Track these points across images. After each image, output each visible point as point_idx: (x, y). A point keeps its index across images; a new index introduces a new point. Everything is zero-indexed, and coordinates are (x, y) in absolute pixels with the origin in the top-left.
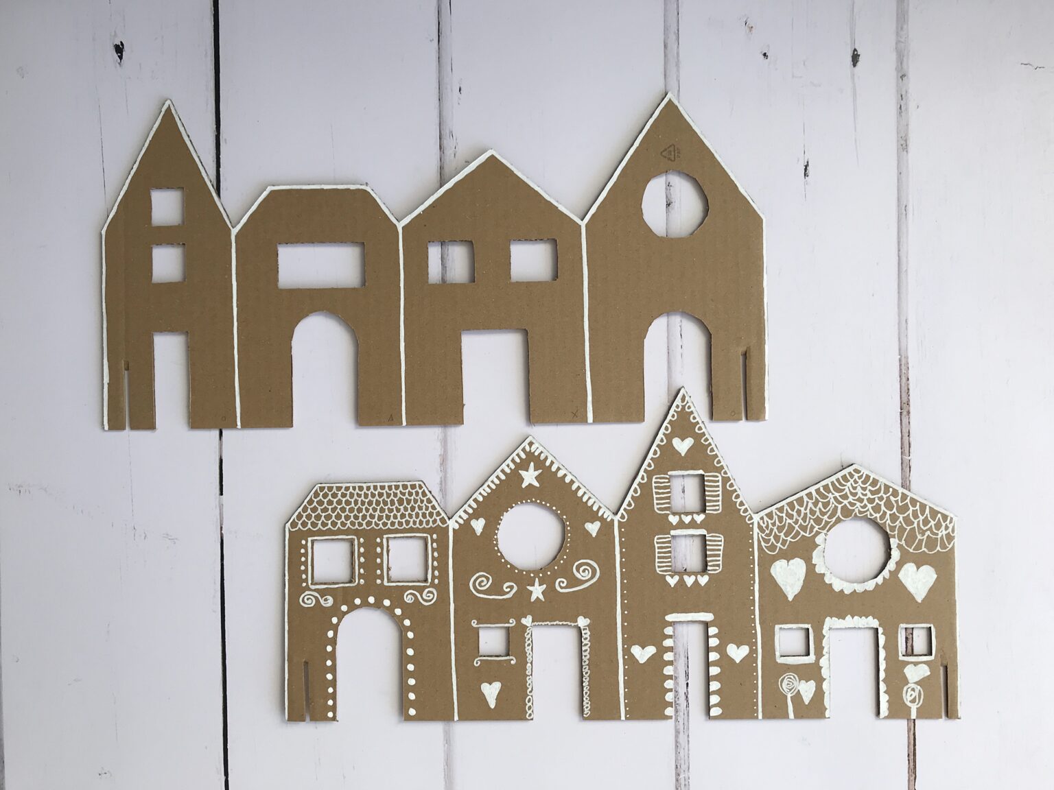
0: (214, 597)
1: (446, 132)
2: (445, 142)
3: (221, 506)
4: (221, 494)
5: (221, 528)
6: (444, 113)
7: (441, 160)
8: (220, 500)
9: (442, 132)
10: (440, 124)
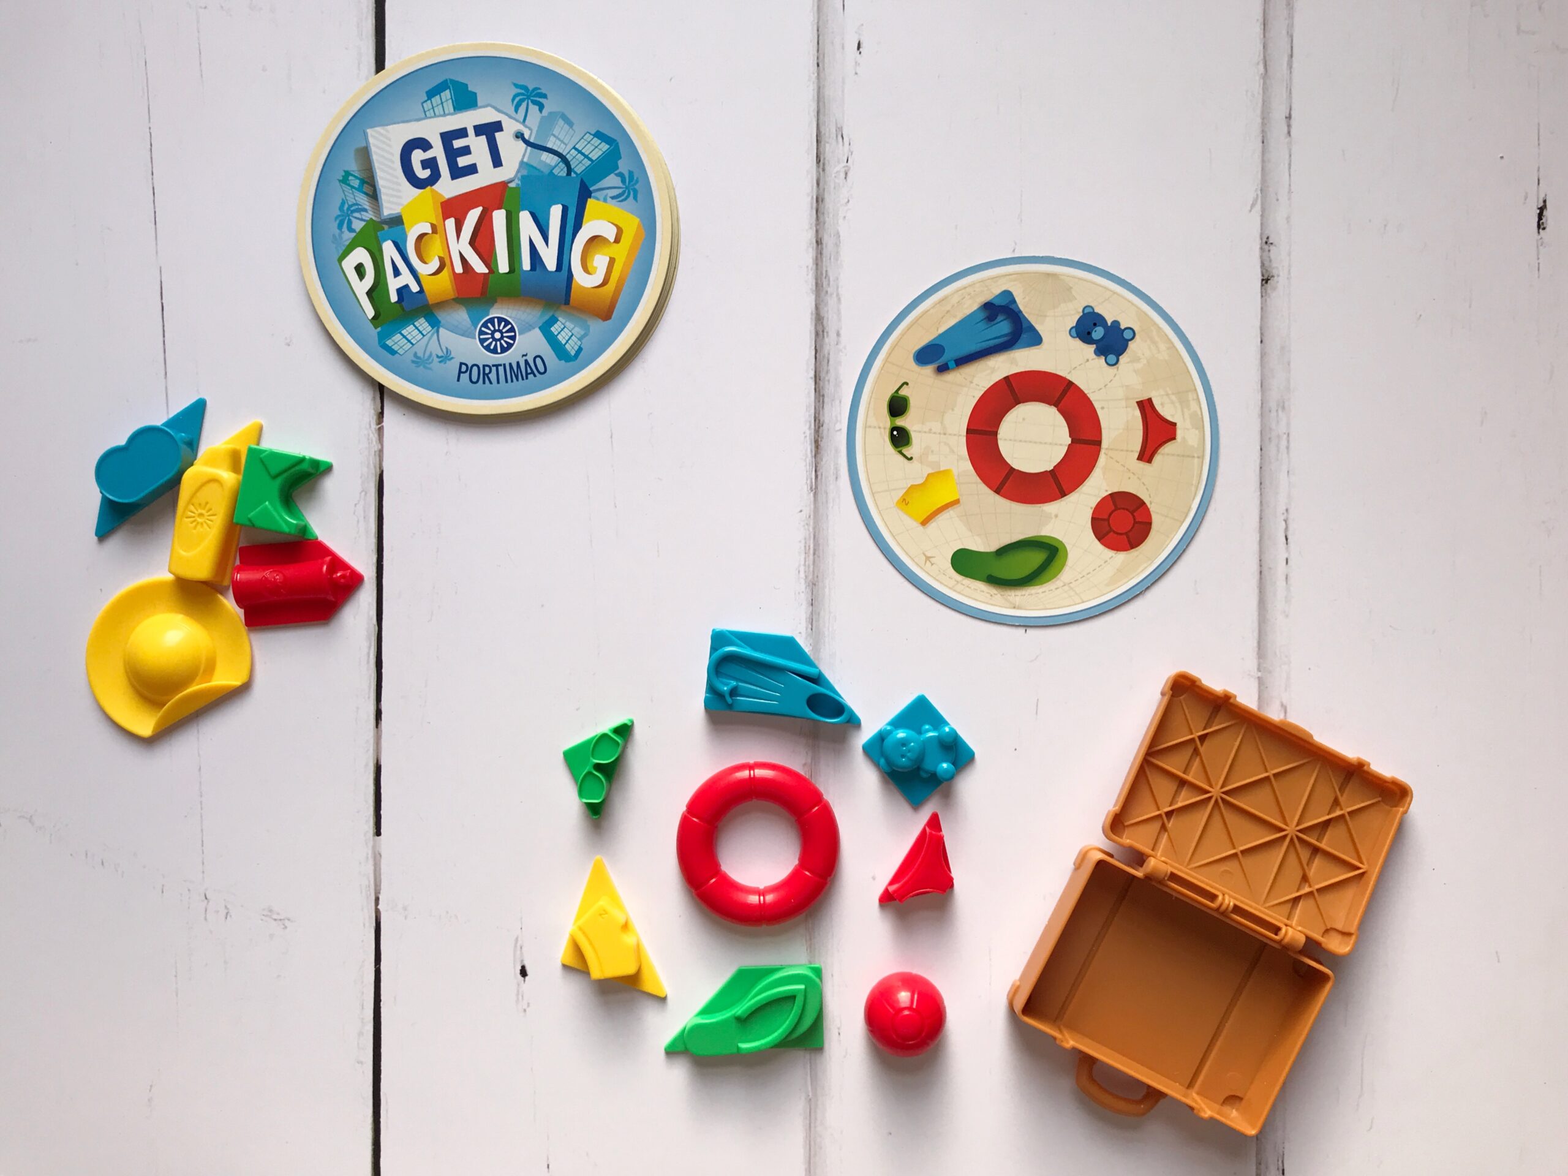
0: (360, 1034)
1: (829, 130)
2: (828, 149)
3: (377, 858)
4: (378, 833)
5: (377, 900)
6: (829, 92)
7: (818, 184)
8: (374, 847)
9: (822, 129)
10: (818, 112)
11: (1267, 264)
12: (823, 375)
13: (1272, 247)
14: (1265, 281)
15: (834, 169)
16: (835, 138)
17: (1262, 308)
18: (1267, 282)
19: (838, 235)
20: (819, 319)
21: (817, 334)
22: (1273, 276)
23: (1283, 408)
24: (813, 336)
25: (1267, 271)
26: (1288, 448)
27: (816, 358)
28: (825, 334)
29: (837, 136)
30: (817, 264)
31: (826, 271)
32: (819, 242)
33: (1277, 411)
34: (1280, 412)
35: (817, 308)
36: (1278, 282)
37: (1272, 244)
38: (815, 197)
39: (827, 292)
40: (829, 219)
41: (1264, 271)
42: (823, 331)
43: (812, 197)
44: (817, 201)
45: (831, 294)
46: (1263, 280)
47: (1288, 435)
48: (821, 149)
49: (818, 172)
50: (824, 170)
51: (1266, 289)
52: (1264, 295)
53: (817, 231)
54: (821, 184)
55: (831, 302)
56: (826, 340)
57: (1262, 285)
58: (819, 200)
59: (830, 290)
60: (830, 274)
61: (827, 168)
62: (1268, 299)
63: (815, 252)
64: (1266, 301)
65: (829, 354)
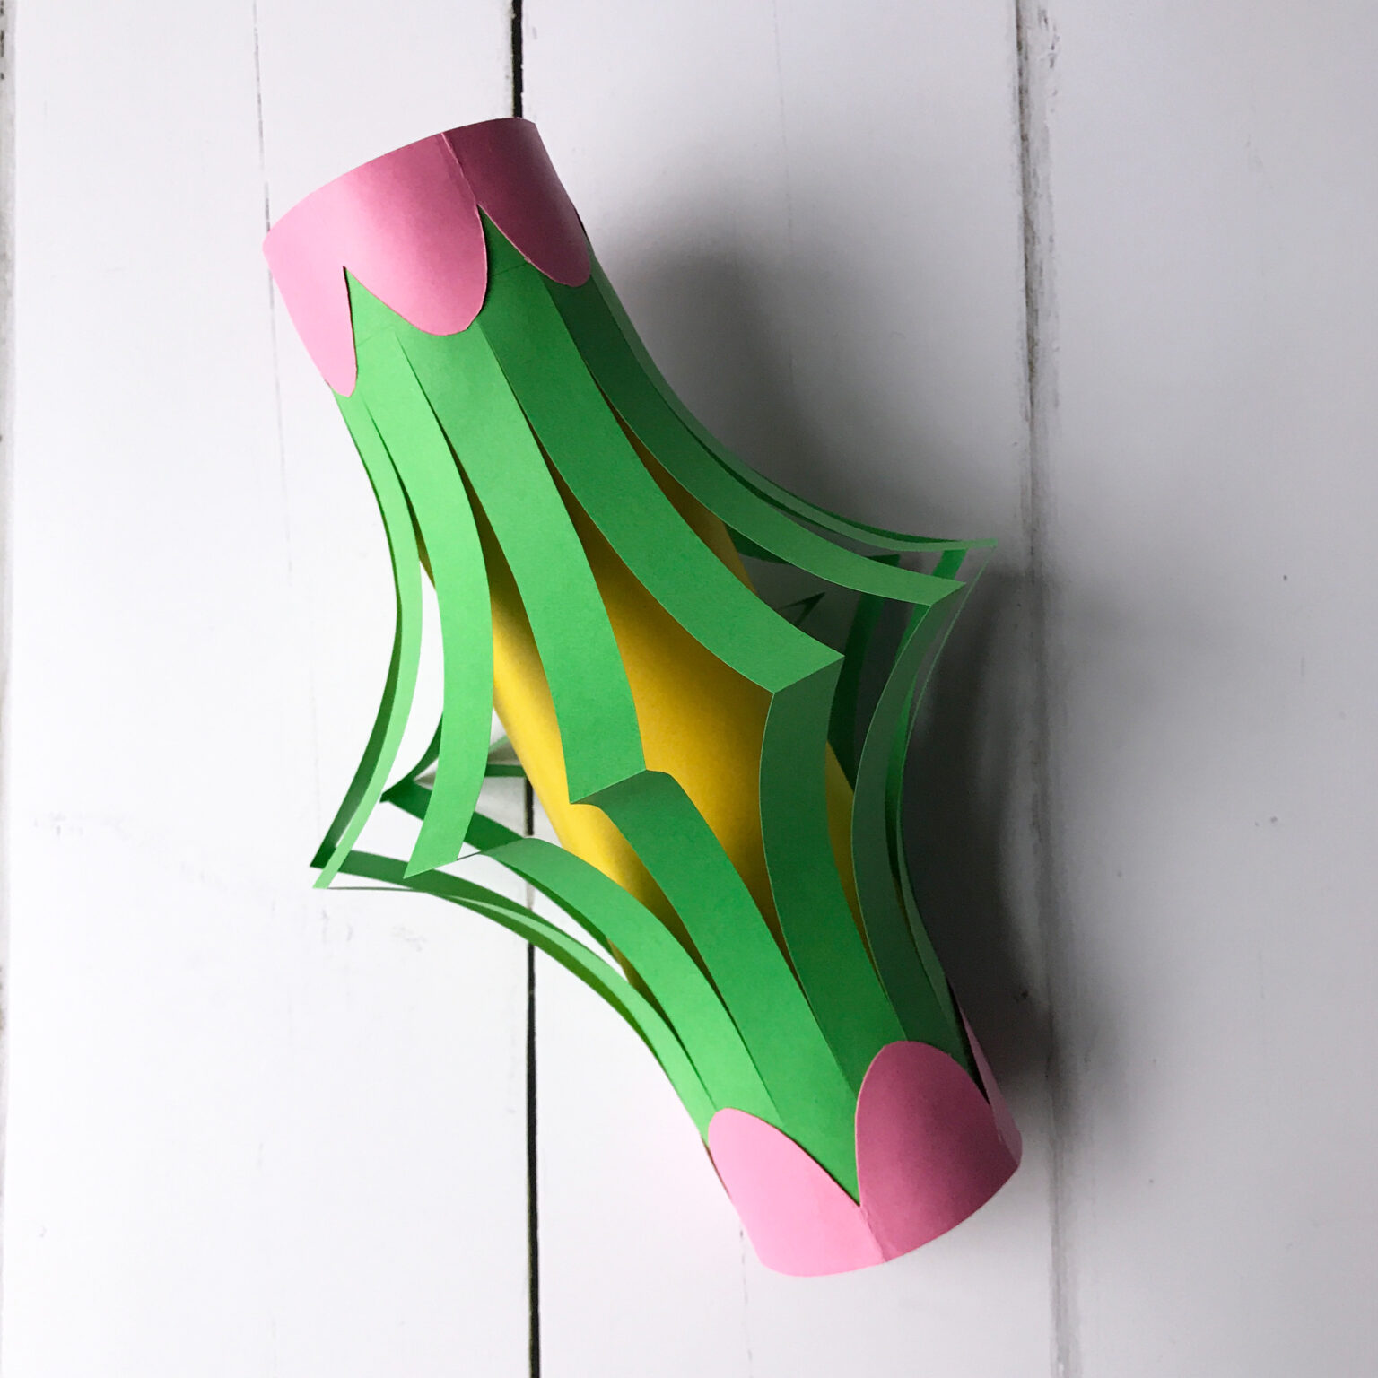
12: (1035, 286)
15: (1038, 56)
16: (1037, 22)
19: (1046, 129)
20: (1028, 223)
21: (1026, 240)
24: (1022, 242)
27: (1026, 268)
28: (1036, 240)
29: (1040, 22)
30: (1023, 162)
31: (1035, 170)
32: (1024, 138)
35: (1026, 211)
38: (1017, 88)
39: (1036, 193)
40: (1034, 113)
42: (1034, 237)
43: (1014, 88)
44: (1020, 92)
45: (1041, 196)
48: (1023, 36)
49: (1020, 61)
50: (1026, 58)
53: (1022, 126)
54: (1024, 75)
55: (1041, 204)
56: (1038, 247)
58: (1022, 91)
59: (1040, 191)
60: (1039, 172)
61: (1030, 57)
63: (1020, 149)
65: (1041, 263)
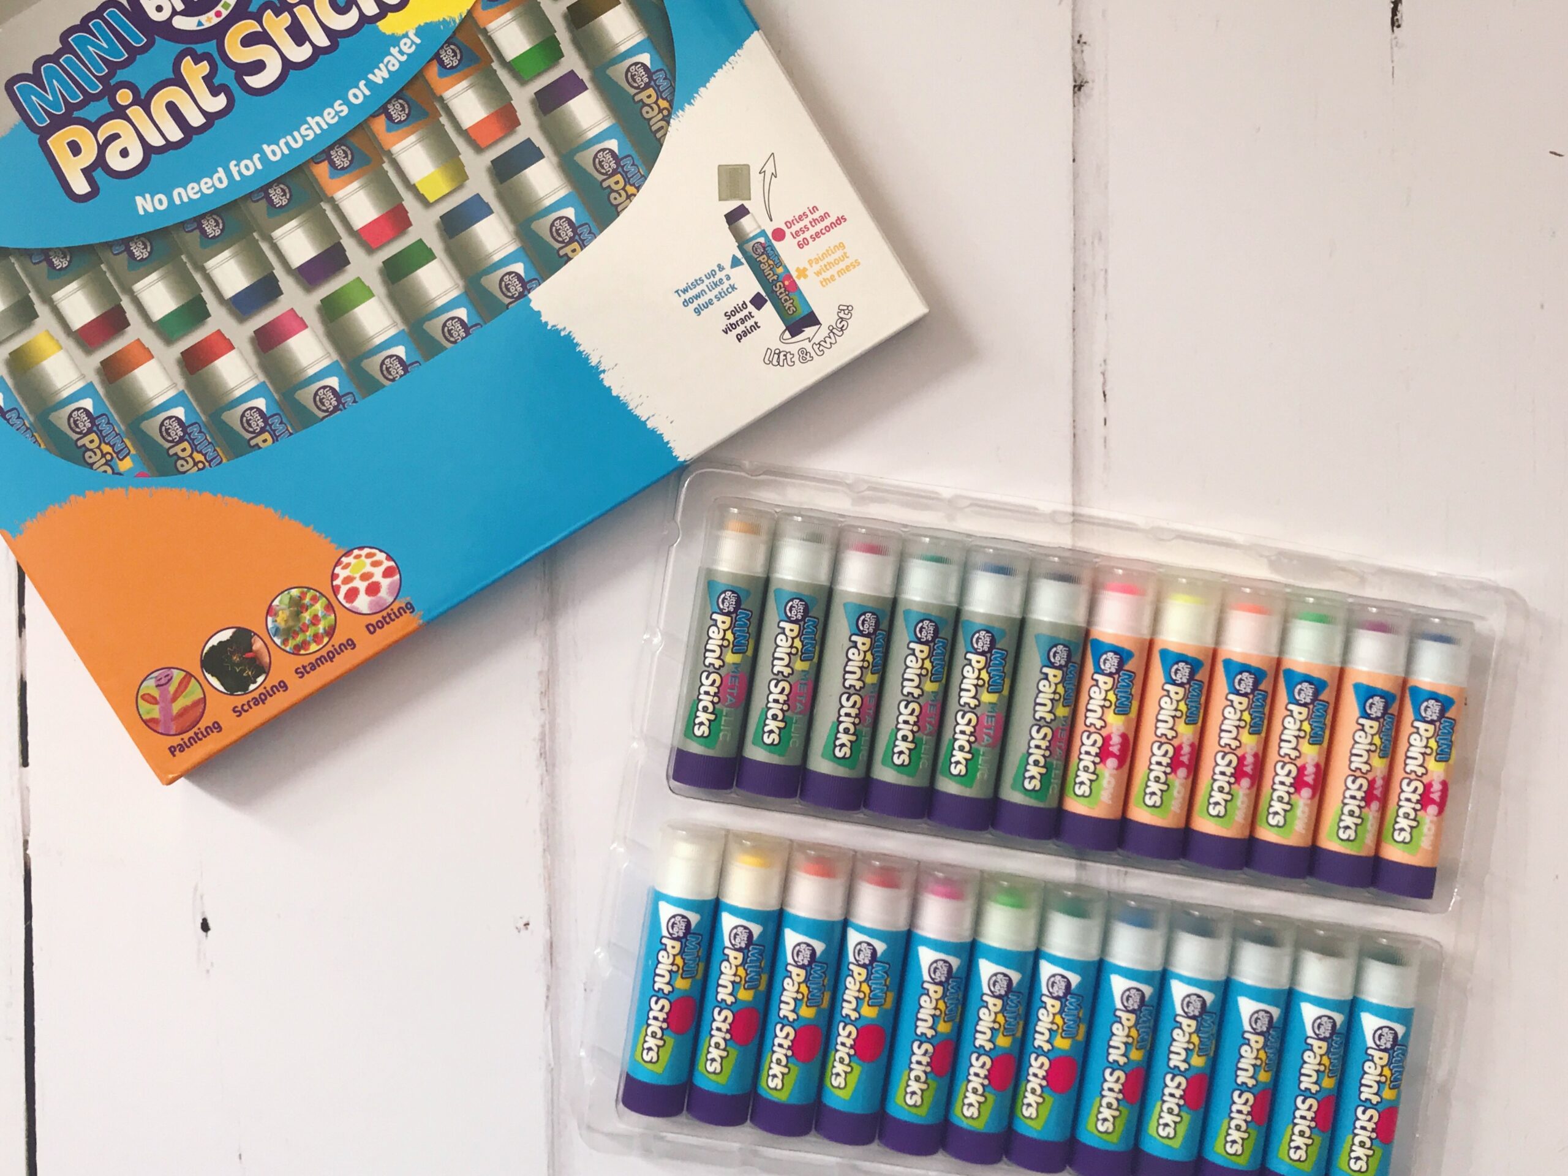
11: (1079, 67)
13: (1085, 47)
14: (1078, 87)
17: (1074, 120)
18: (1079, 89)
22: (1087, 82)
23: (1100, 239)
25: (1080, 75)
26: (1106, 286)
33: (1093, 243)
34: (1096, 242)
36: (1092, 89)
37: (1085, 43)
41: (1077, 76)
46: (1075, 87)
47: (1106, 271)
51: (1078, 98)
52: (1076, 104)
57: (1074, 93)
62: (1081, 109)
64: (1078, 110)
